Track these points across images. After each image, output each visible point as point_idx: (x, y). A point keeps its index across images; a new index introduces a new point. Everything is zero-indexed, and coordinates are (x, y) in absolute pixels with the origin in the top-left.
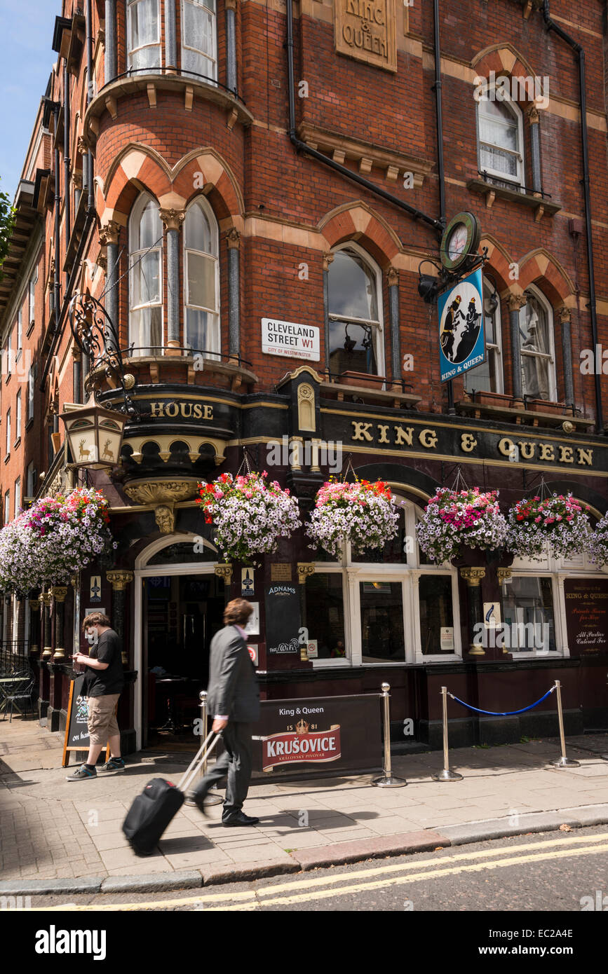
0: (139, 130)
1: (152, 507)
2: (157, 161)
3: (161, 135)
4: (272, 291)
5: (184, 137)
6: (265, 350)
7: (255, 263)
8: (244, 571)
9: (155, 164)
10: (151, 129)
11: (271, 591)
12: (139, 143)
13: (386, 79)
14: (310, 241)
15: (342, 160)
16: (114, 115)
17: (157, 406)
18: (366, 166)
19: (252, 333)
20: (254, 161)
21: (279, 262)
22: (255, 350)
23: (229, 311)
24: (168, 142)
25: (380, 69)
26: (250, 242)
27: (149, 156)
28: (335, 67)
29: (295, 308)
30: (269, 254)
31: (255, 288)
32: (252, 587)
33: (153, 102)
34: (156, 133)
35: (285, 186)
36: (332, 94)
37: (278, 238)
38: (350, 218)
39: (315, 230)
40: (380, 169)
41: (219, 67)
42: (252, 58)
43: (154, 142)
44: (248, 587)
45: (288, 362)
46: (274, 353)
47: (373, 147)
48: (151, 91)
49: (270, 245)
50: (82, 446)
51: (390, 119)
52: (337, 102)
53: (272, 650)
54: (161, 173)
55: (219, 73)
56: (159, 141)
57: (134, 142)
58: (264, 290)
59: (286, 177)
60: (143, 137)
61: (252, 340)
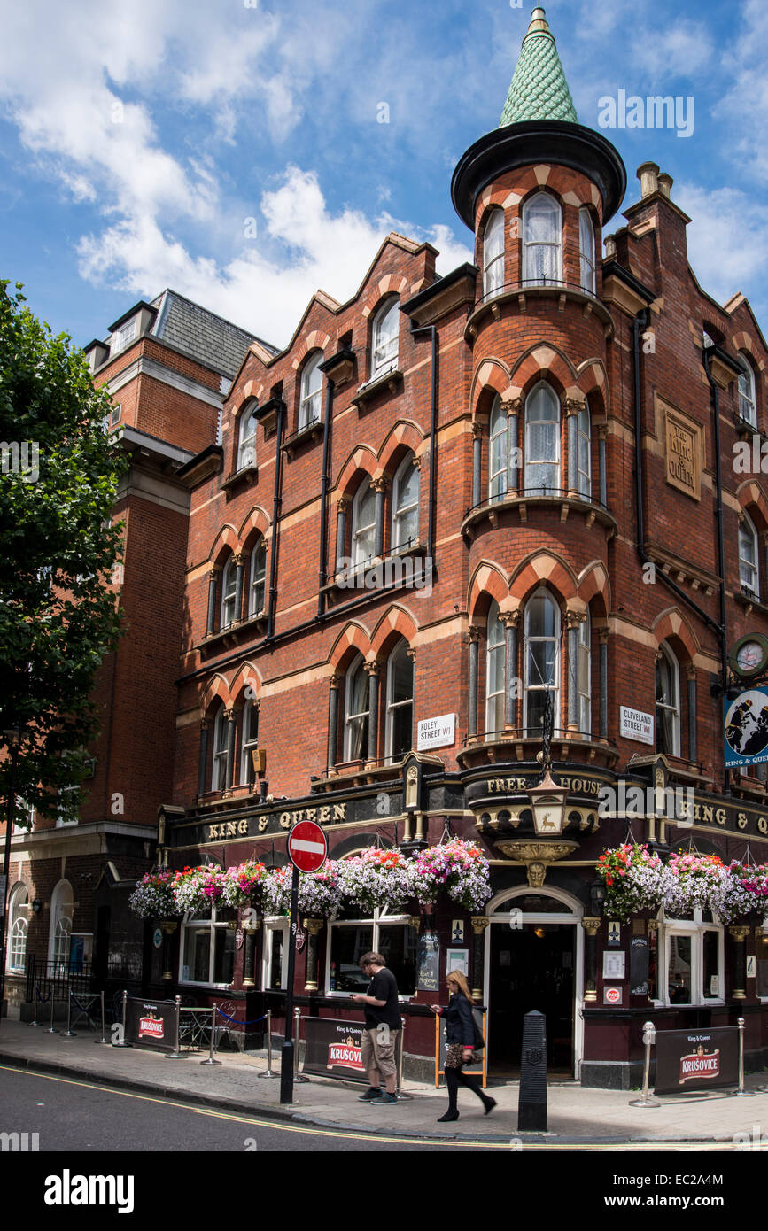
0: (550, 539)
1: (527, 863)
2: (566, 569)
3: (569, 547)
4: (626, 682)
5: (586, 551)
6: (623, 733)
7: (616, 658)
8: (611, 925)
9: (564, 571)
10: (561, 540)
11: (634, 943)
12: (551, 550)
13: (693, 506)
14: (647, 640)
15: (667, 572)
16: (524, 519)
17: (566, 781)
18: (680, 579)
19: (615, 719)
20: (616, 569)
21: (630, 657)
22: (616, 733)
23: (600, 698)
24: (575, 553)
25: (690, 498)
26: (614, 639)
27: (559, 562)
28: (665, 495)
29: (639, 698)
30: (624, 650)
31: (617, 679)
32: (618, 938)
33: (563, 518)
34: (566, 544)
35: (634, 591)
36: (663, 517)
37: (629, 636)
38: (670, 620)
39: (650, 631)
40: (689, 581)
41: (592, 485)
42: (615, 481)
43: (563, 552)
44: (614, 939)
45: (635, 744)
46: (627, 737)
47: (689, 565)
48: (565, 510)
49: (625, 642)
50: (546, 818)
51: (695, 539)
52: (666, 523)
53: (633, 991)
54: (568, 579)
55: (592, 491)
56: (567, 552)
57: (545, 547)
58: (622, 681)
59: (634, 584)
60: (554, 545)
61: (613, 724)
